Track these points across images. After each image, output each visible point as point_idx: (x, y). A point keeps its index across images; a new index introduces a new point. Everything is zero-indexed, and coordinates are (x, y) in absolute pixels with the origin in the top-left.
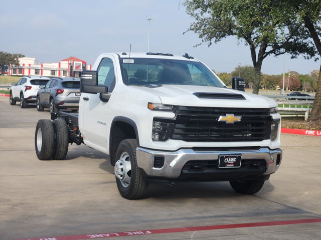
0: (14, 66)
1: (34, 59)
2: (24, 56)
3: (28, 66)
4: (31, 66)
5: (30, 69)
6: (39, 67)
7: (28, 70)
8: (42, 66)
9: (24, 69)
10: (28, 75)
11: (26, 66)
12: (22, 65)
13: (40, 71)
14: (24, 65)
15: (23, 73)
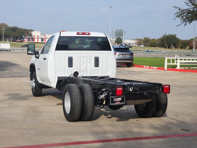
0: (29, 36)
1: (40, 32)
2: (33, 31)
3: (37, 36)
4: (39, 36)
5: (38, 38)
6: (43, 37)
7: (37, 39)
8: (45, 36)
9: (34, 38)
10: (37, 42)
11: (36, 36)
12: (33, 36)
13: (44, 39)
14: (34, 36)
15: (34, 41)
